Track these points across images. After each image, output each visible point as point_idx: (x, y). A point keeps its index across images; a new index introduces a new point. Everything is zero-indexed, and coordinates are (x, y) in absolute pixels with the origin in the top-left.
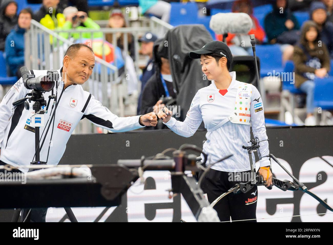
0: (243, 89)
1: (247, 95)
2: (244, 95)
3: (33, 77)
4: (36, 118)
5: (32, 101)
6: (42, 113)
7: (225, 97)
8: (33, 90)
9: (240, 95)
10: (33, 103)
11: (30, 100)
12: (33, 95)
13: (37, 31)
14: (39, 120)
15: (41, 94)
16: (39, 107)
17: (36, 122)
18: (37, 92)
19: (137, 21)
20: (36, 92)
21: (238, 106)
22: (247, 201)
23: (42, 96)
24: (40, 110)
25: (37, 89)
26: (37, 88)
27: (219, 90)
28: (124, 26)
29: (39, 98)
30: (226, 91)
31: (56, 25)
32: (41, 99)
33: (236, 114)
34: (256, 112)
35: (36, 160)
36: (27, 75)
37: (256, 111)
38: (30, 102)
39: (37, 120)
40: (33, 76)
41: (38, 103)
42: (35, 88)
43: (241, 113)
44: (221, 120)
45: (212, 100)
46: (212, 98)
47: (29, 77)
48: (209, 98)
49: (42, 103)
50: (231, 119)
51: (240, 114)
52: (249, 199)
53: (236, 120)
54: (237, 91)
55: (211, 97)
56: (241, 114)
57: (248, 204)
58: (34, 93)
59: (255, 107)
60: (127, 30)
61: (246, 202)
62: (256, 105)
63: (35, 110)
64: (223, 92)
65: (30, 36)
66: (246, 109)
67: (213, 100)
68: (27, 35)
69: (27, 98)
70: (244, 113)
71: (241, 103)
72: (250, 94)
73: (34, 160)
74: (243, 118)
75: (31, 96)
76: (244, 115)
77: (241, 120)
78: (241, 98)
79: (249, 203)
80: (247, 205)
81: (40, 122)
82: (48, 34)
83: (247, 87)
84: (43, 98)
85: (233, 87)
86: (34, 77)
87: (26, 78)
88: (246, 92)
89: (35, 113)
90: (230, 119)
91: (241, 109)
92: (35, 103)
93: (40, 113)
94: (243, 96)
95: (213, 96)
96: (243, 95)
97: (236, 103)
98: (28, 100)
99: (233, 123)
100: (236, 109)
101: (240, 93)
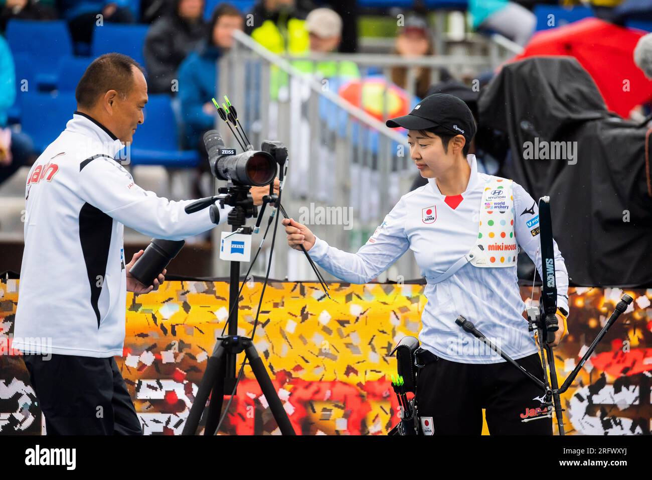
0: (495, 193)
1: (503, 205)
2: (496, 205)
3: (231, 155)
4: (233, 243)
5: (227, 205)
6: (248, 231)
7: (459, 213)
8: (230, 181)
9: (488, 205)
10: (229, 209)
11: (223, 202)
12: (229, 192)
13: (245, 55)
14: (239, 246)
15: (247, 191)
16: (240, 219)
17: (234, 250)
18: (238, 187)
19: (465, 43)
20: (235, 186)
21: (485, 229)
22: (525, 414)
23: (248, 196)
24: (242, 226)
25: (237, 180)
26: (238, 178)
27: (445, 197)
28: (429, 53)
29: (241, 200)
30: (459, 199)
31: (286, 44)
32: (245, 201)
33: (481, 247)
34: (534, 236)
35: (229, 333)
36: (219, 150)
37: (534, 234)
38: (223, 207)
39: (235, 246)
40: (232, 151)
41: (239, 210)
42: (235, 177)
43: (491, 245)
44: (451, 263)
45: (431, 219)
46: (433, 215)
47: (223, 153)
48: (426, 216)
49: (249, 210)
50: (472, 258)
51: (491, 248)
52: (527, 410)
53: (483, 259)
54: (481, 198)
55: (429, 212)
56: (493, 246)
57: (526, 420)
58: (231, 189)
59: (529, 227)
60: (437, 61)
61: (522, 416)
62: (531, 221)
63: (233, 226)
64: (454, 201)
65: (231, 65)
66: (503, 235)
67: (433, 218)
68: (223, 63)
69: (217, 199)
70: (499, 244)
71: (491, 223)
72: (508, 202)
73: (226, 333)
74: (497, 254)
75: (226, 195)
76: (498, 248)
77: (493, 260)
78: (490, 212)
79: (529, 417)
80: (524, 422)
81: (241, 251)
82: (267, 63)
83: (502, 187)
84: (250, 200)
85: (473, 190)
86: (233, 153)
87: (216, 155)
88: (499, 197)
89: (233, 231)
90: (470, 259)
91: (492, 235)
92: (234, 210)
93: (243, 232)
94: (495, 207)
95: (433, 209)
96: (494, 205)
97: (481, 224)
98: (217, 203)
99: (475, 267)
100: (480, 236)
101: (487, 202)
